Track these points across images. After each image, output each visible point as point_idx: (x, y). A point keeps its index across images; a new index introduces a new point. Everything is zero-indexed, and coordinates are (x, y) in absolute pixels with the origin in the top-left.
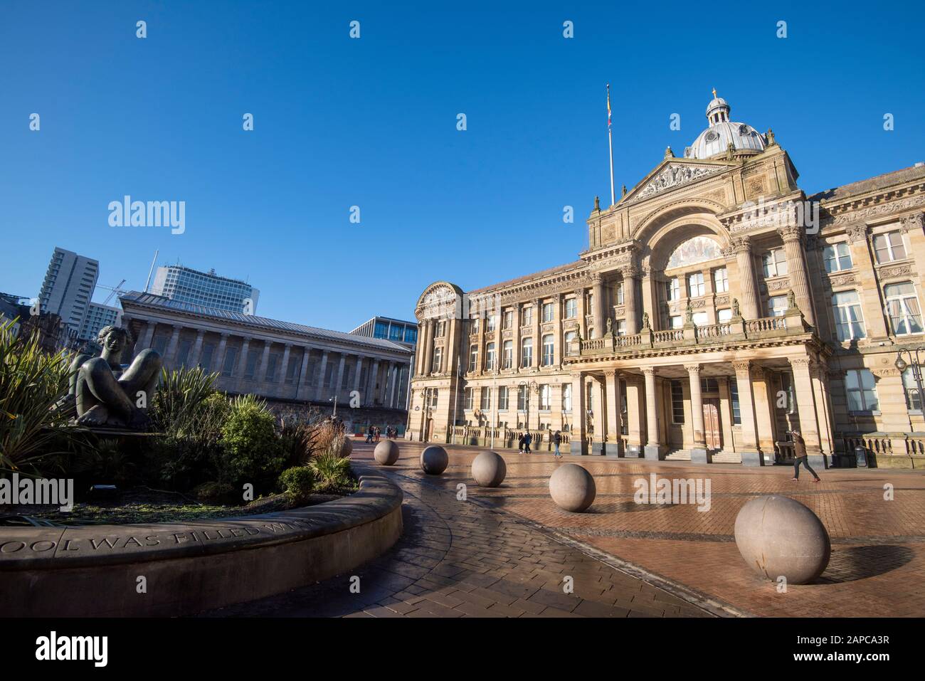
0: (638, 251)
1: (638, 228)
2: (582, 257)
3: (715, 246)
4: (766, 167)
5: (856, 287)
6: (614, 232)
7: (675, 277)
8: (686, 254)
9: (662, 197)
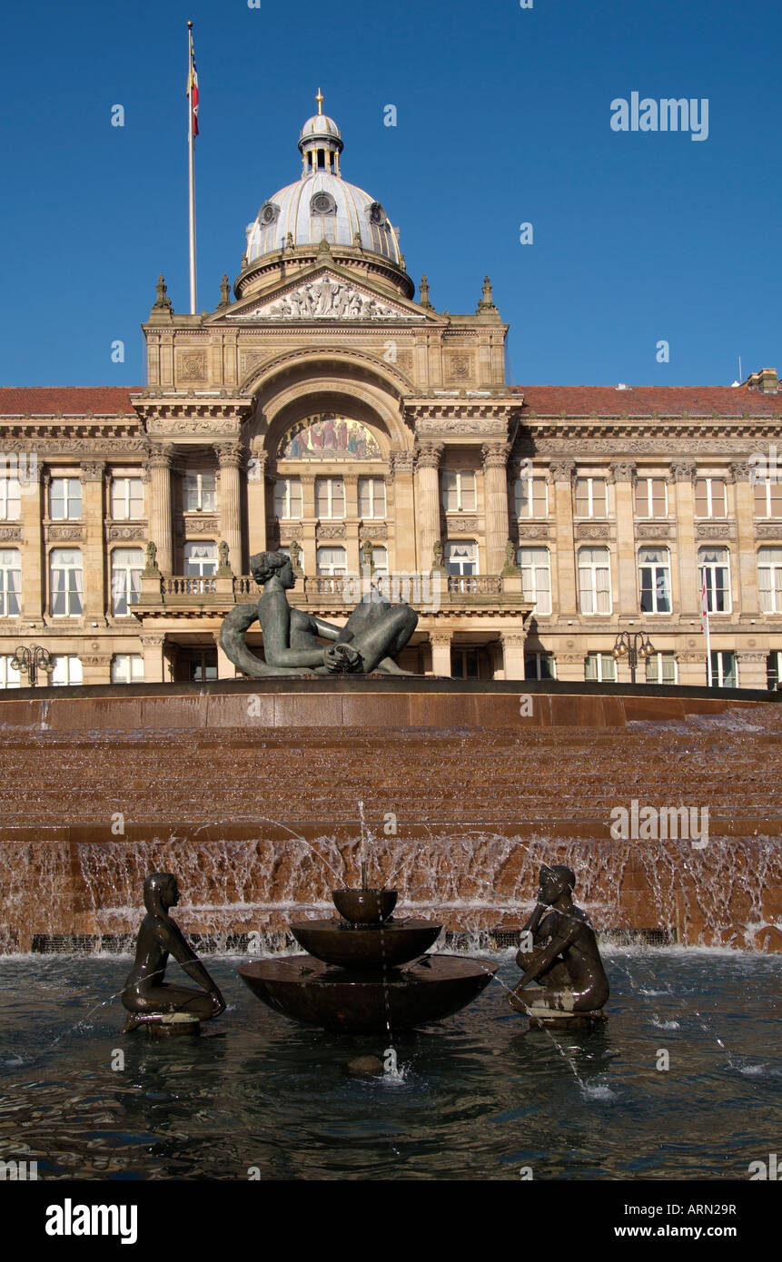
0: (250, 416)
1: (256, 375)
2: (135, 403)
3: (368, 439)
4: (478, 340)
5: (548, 544)
6: (205, 367)
7: (295, 478)
8: (320, 441)
9: (307, 330)
